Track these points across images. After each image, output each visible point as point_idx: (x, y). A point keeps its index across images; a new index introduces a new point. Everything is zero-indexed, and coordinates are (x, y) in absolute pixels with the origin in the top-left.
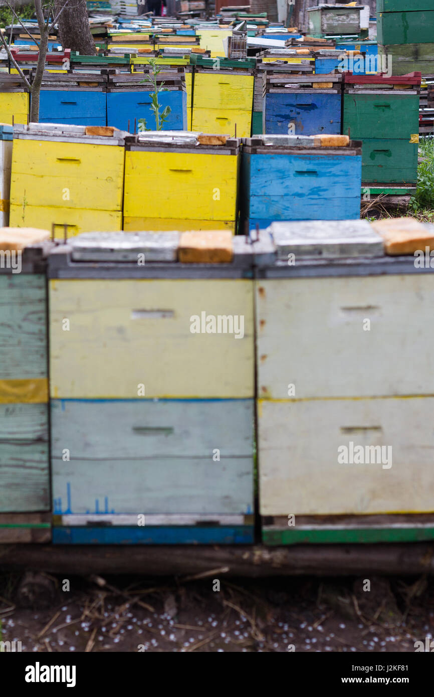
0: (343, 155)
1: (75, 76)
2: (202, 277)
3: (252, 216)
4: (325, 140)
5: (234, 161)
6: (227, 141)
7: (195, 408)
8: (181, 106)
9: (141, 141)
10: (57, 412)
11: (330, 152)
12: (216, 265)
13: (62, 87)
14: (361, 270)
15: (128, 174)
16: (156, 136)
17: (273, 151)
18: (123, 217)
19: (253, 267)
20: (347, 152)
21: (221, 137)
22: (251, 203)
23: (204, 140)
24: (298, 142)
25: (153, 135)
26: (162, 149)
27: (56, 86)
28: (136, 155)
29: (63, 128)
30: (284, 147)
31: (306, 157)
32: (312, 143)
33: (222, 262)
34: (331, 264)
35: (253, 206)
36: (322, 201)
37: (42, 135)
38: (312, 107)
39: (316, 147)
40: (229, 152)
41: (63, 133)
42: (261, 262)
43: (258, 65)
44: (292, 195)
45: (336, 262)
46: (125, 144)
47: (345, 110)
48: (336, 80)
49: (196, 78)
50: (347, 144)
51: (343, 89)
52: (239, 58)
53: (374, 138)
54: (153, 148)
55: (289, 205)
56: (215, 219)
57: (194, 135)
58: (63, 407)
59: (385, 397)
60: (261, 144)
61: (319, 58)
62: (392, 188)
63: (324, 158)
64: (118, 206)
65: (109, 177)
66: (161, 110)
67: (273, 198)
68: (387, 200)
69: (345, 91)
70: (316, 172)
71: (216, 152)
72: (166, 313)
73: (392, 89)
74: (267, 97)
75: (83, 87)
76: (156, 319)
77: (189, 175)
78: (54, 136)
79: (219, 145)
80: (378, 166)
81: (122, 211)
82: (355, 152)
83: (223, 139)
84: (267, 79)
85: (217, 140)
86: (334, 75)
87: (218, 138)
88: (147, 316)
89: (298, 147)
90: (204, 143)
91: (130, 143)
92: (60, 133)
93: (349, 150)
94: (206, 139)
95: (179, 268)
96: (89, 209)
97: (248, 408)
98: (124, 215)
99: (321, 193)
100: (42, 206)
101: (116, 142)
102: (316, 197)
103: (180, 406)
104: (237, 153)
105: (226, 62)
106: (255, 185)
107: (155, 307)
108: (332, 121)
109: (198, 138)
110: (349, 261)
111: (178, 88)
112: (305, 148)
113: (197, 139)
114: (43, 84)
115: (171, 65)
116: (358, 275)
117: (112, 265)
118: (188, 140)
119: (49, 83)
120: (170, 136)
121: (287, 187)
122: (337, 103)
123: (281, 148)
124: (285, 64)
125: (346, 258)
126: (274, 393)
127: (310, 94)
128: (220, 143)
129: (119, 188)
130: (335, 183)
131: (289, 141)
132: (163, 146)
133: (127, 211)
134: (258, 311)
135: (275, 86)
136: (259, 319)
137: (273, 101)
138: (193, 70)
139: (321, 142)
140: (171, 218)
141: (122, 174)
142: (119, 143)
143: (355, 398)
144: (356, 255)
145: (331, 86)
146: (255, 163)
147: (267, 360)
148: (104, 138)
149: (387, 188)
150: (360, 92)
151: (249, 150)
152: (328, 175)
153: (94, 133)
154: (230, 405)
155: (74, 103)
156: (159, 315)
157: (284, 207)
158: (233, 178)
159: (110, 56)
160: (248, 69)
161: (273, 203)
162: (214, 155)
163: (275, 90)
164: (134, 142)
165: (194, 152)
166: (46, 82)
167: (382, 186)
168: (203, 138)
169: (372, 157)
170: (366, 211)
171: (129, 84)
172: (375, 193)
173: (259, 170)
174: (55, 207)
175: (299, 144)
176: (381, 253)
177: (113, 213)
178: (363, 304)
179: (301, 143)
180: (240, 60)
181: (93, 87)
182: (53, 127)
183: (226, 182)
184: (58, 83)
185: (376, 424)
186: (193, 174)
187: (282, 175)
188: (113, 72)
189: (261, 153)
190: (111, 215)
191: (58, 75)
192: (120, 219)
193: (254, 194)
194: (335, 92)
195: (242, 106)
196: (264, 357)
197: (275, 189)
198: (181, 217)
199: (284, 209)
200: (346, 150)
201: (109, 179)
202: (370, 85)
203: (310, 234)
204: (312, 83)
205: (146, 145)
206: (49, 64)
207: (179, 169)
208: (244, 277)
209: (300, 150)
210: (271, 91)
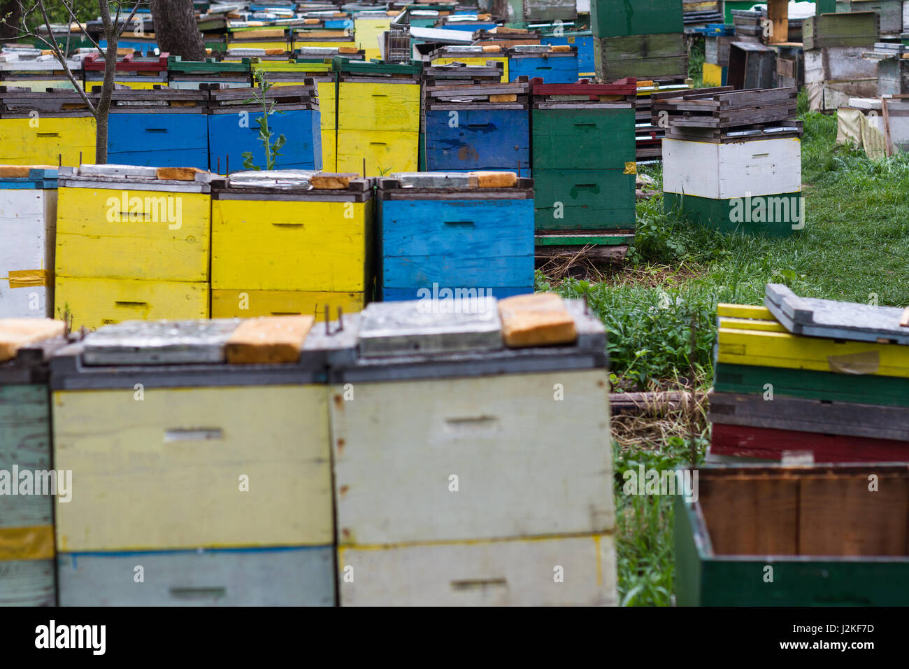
0: (508, 198)
1: (165, 93)
2: (258, 384)
3: (386, 284)
4: (484, 179)
5: (360, 210)
6: (350, 183)
7: (252, 561)
8: (310, 131)
9: (232, 187)
10: (66, 570)
11: (492, 195)
12: (277, 366)
13: (148, 108)
14: (471, 368)
15: (216, 231)
16: (254, 178)
17: (412, 195)
18: (211, 290)
19: (327, 367)
20: (515, 195)
21: (342, 178)
22: (385, 267)
23: (319, 182)
24: (446, 183)
25: (249, 178)
26: (262, 196)
27: (138, 107)
28: (227, 206)
29: (126, 170)
30: (428, 189)
31: (459, 203)
32: (466, 183)
33: (285, 362)
34: (430, 362)
35: (387, 270)
36: (482, 262)
37: (97, 181)
38: (489, 128)
39: (471, 188)
40: (353, 198)
41: (126, 177)
42: (337, 361)
43: (426, 69)
44: (441, 255)
45: (436, 359)
46: (212, 190)
47: (534, 132)
48: (522, 91)
49: (341, 89)
50: (514, 184)
51: (531, 103)
52: (400, 61)
53: (575, 169)
54: (249, 196)
55: (436, 269)
56: (336, 290)
57: (305, 177)
58: (75, 565)
59: (509, 539)
60: (397, 187)
61: (513, 57)
62: (602, 236)
63: (483, 203)
64: (203, 275)
65: (189, 237)
66: (272, 140)
67: (415, 260)
68: (596, 253)
69: (533, 106)
70: (472, 223)
71: (335, 198)
72: (212, 432)
73: (597, 101)
74: (428, 116)
75: (176, 108)
76: (199, 442)
77: (299, 231)
78: (113, 182)
79: (340, 189)
80: (582, 206)
81: (210, 281)
82: (524, 194)
83: (344, 181)
84: (427, 92)
85: (337, 183)
86: (518, 84)
87: (339, 180)
88: (185, 437)
89: (446, 189)
90: (319, 187)
91: (217, 190)
92: (123, 177)
93: (517, 192)
94: (323, 182)
95: (227, 372)
96: (164, 281)
97: (325, 558)
98: (213, 288)
99: (481, 251)
100: (99, 277)
101: (199, 189)
102: (474, 256)
103: (233, 558)
104: (364, 199)
105: (383, 66)
106: (389, 243)
107: (197, 425)
108: (516, 146)
109: (312, 180)
110: (456, 357)
111: (305, 107)
112: (457, 191)
113: (310, 182)
114: (120, 104)
115: (307, 73)
116: (467, 376)
117: (136, 369)
118: (297, 183)
119: (129, 104)
120: (272, 179)
121: (434, 244)
122: (523, 121)
123: (424, 191)
124: (463, 68)
125: (451, 353)
126: (359, 538)
127: (487, 111)
128: (341, 186)
129: (204, 251)
130: (497, 237)
131: (435, 181)
132: (263, 192)
133: (216, 282)
134: (335, 427)
135: (437, 100)
136: (336, 437)
137: (436, 121)
138: (338, 79)
139: (479, 182)
140: (277, 290)
141: (207, 232)
142: (202, 189)
143: (469, 542)
144: (464, 348)
145: (515, 100)
146: (389, 211)
147: (349, 492)
148: (182, 183)
149: (595, 236)
150: (554, 107)
151: (382, 193)
152: (488, 226)
153: (169, 177)
154: (300, 555)
155: (164, 130)
156: (202, 435)
157: (429, 272)
158: (359, 234)
159: (226, 61)
160: (412, 75)
161: (415, 265)
162: (333, 203)
163: (438, 106)
164: (224, 188)
165: (306, 199)
166: (124, 102)
167: (588, 234)
168: (317, 180)
169: (574, 194)
170: (567, 268)
171: (239, 102)
172: (579, 243)
173: (395, 222)
174: (117, 279)
175: (449, 185)
176: (499, 345)
177: (197, 285)
178: (476, 414)
179: (452, 184)
180: (402, 63)
181: (189, 107)
182: (113, 169)
183: (350, 239)
184: (142, 103)
185: (497, 576)
186: (304, 229)
187: (426, 228)
188: (216, 87)
189: (397, 199)
190: (194, 288)
191: (141, 93)
192: (206, 293)
193: (389, 254)
194: (521, 107)
195: (405, 126)
196: (344, 489)
197: (418, 247)
198: (290, 288)
199: (431, 274)
200: (513, 191)
201: (191, 239)
202: (567, 97)
203: (410, 320)
204: (489, 96)
205: (240, 191)
206: (138, 75)
207: (286, 223)
208: (315, 382)
209: (449, 193)
210: (433, 107)
